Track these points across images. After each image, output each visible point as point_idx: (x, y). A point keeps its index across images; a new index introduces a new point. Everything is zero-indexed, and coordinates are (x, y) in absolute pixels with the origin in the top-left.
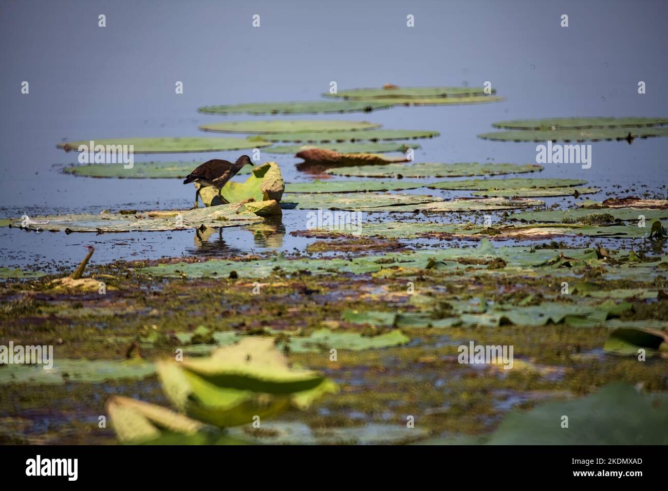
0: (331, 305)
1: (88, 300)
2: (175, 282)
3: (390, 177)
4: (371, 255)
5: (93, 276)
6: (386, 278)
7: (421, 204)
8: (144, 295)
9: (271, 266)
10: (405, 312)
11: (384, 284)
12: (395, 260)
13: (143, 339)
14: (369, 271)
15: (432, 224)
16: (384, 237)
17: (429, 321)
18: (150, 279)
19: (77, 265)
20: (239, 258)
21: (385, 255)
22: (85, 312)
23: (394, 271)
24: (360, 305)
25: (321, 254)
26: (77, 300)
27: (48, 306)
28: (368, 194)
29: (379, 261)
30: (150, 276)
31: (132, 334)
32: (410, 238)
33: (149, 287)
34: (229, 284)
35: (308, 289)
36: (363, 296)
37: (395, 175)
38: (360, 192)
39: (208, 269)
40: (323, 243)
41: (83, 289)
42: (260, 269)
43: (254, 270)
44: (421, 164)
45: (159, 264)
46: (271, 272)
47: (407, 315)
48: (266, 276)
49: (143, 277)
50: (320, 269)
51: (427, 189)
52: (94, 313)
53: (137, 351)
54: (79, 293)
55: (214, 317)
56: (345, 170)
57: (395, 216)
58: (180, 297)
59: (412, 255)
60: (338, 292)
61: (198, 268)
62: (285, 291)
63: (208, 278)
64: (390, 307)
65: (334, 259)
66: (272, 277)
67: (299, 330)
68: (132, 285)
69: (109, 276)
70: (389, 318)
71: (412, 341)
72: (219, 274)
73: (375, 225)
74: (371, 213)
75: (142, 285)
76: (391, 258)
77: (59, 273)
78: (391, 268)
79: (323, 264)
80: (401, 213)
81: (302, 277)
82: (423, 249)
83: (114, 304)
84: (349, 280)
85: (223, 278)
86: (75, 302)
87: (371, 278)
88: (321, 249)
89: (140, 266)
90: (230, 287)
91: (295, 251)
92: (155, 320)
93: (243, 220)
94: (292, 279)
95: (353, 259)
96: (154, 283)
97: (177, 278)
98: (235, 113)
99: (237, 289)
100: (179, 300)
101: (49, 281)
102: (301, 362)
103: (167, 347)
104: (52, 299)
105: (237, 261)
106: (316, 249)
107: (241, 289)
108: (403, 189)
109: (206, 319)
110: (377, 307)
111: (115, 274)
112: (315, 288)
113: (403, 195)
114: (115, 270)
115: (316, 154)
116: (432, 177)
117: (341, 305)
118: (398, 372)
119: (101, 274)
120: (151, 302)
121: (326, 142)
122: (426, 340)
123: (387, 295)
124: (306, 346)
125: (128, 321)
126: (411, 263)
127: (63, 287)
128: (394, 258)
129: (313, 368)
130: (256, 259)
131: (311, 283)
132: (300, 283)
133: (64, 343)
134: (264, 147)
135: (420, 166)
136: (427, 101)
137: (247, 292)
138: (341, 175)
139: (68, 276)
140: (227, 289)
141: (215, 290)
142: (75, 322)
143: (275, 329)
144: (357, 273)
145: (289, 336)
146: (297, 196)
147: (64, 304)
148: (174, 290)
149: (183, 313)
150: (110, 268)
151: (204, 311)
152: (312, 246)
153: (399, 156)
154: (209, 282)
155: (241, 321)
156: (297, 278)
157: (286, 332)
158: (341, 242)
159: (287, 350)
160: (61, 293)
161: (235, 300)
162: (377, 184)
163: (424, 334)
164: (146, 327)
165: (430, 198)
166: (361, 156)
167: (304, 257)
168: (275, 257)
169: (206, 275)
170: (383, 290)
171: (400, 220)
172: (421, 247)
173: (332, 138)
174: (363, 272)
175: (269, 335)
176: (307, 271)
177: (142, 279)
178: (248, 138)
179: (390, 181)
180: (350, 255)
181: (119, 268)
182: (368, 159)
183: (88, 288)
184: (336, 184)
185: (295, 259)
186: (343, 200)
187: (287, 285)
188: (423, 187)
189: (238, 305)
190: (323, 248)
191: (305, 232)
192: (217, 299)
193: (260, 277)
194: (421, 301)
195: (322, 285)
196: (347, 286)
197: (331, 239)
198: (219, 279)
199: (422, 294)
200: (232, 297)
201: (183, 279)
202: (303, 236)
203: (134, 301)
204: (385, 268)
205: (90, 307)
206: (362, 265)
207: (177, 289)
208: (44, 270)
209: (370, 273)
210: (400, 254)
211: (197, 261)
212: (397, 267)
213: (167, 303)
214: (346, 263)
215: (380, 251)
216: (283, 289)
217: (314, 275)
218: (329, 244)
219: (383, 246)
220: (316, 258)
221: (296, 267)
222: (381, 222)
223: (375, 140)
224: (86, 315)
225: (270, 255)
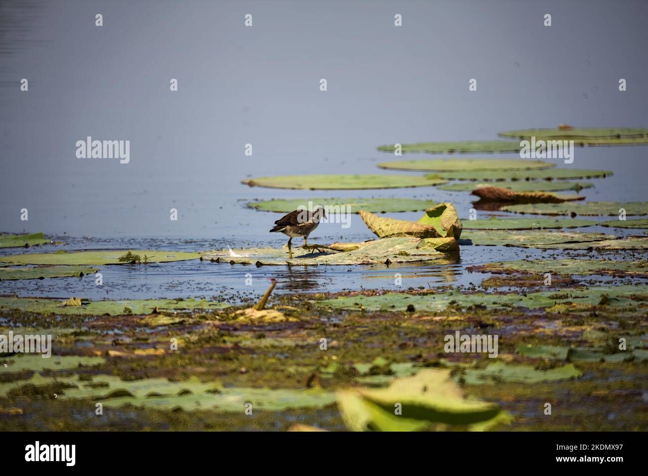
0: (505, 339)
1: (270, 331)
2: (354, 314)
3: (564, 215)
4: (545, 291)
5: (276, 308)
6: (559, 313)
7: (594, 242)
8: (324, 326)
9: (447, 300)
10: (579, 346)
11: (558, 319)
12: (569, 295)
13: (323, 370)
14: (543, 306)
15: (606, 261)
16: (558, 273)
17: (601, 355)
18: (330, 311)
19: (260, 297)
20: (417, 292)
21: (559, 291)
22: (267, 342)
23: (567, 306)
24: (535, 339)
25: (497, 289)
26: (260, 331)
27: (232, 336)
28: (542, 231)
29: (552, 296)
30: (330, 308)
31: (313, 365)
32: (584, 274)
33: (329, 319)
34: (406, 317)
35: (484, 323)
36: (537, 331)
37: (569, 213)
38: (534, 229)
39: (387, 302)
40: (498, 278)
41: (265, 320)
42: (437, 302)
43: (431, 304)
44: (594, 203)
45: (339, 297)
46: (447, 306)
47: (580, 349)
48: (442, 310)
49: (323, 309)
50: (494, 303)
51: (601, 227)
52: (276, 344)
53: (318, 381)
54: (261, 324)
55: (392, 349)
56: (519, 208)
57: (568, 253)
58: (359, 329)
59: (586, 292)
60: (512, 327)
61: (376, 301)
62: (460, 324)
63: (386, 311)
64: (563, 342)
65: (508, 295)
66: (447, 310)
67: (474, 363)
68: (313, 317)
69: (290, 307)
70: (562, 352)
71: (584, 375)
72: (397, 307)
73: (549, 262)
74: (545, 250)
75: (323, 317)
76: (565, 293)
77: (243, 304)
78: (565, 303)
79: (497, 299)
80: (575, 250)
81: (477, 311)
82: (596, 286)
83: (295, 335)
84: (523, 315)
85: (401, 311)
86: (258, 333)
87: (545, 313)
88: (496, 284)
89: (320, 299)
90: (408, 319)
91: (471, 286)
92: (334, 351)
93: (424, 255)
94: (468, 313)
95: (528, 295)
96: (333, 315)
97: (355, 311)
98: (412, 152)
99: (414, 322)
100: (358, 331)
101: (233, 312)
102: (476, 394)
103: (346, 377)
104: (236, 329)
105: (415, 295)
106: (491, 284)
107: (418, 322)
108: (576, 227)
109: (383, 350)
110: (550, 341)
111: (296, 305)
112: (490, 322)
113: (576, 233)
114: (297, 302)
115: (491, 192)
116: (606, 215)
117: (515, 338)
118: (570, 406)
119: (283, 305)
120: (332, 333)
121: (501, 180)
122: (599, 375)
123: (560, 330)
124: (481, 378)
125: (309, 351)
126: (584, 299)
127: (246, 318)
128: (567, 294)
129: (487, 400)
130: (432, 293)
131: (485, 316)
132: (476, 316)
133: (246, 372)
134: (440, 184)
135: (593, 205)
136: (601, 141)
137: (423, 325)
138: (516, 213)
139: (252, 307)
140: (404, 322)
141: (392, 323)
142: (257, 351)
143: (451, 361)
144: (531, 308)
145: (464, 369)
146: (472, 232)
147: (246, 334)
148: (353, 322)
149: (362, 344)
150: (291, 300)
151: (382, 342)
152: (487, 281)
153: (573, 195)
154: (387, 315)
155: (418, 352)
156: (473, 312)
157: (462, 365)
158: (516, 278)
159: (462, 382)
160: (244, 323)
161: (412, 332)
162: (551, 222)
163: (597, 368)
164: (326, 358)
165: (602, 236)
166: (536, 195)
167: (479, 291)
168: (451, 291)
169: (384, 309)
170: (556, 325)
171: (573, 258)
172: (594, 284)
173: (508, 176)
174: (538, 307)
175: (444, 367)
176: (483, 305)
177: (322, 311)
178: (425, 176)
179: (564, 219)
180: (525, 290)
181: (300, 300)
182: (542, 197)
183: (271, 319)
184: (511, 221)
185: (470, 293)
186: (517, 237)
187: (462, 318)
188: (597, 225)
189: (415, 338)
190: (498, 284)
191: (480, 267)
192: (394, 331)
193: (436, 311)
194: (594, 336)
195: (496, 319)
196: (521, 321)
197: (506, 275)
198: (397, 312)
199: (594, 329)
200: (410, 330)
201: (362, 311)
202: (478, 272)
203: (314, 332)
204: (559, 304)
205: (273, 337)
206: (536, 300)
207: (356, 321)
208: (229, 301)
209: (544, 308)
210: (574, 290)
211: (376, 294)
212: (570, 303)
213: (347, 334)
214: (520, 298)
215: (554, 287)
216: (459, 323)
217: (489, 309)
218: (504, 280)
219: (557, 282)
220: (491, 293)
221: (471, 301)
222: (555, 258)
223: (549, 179)
224: (268, 345)
225: (446, 290)
